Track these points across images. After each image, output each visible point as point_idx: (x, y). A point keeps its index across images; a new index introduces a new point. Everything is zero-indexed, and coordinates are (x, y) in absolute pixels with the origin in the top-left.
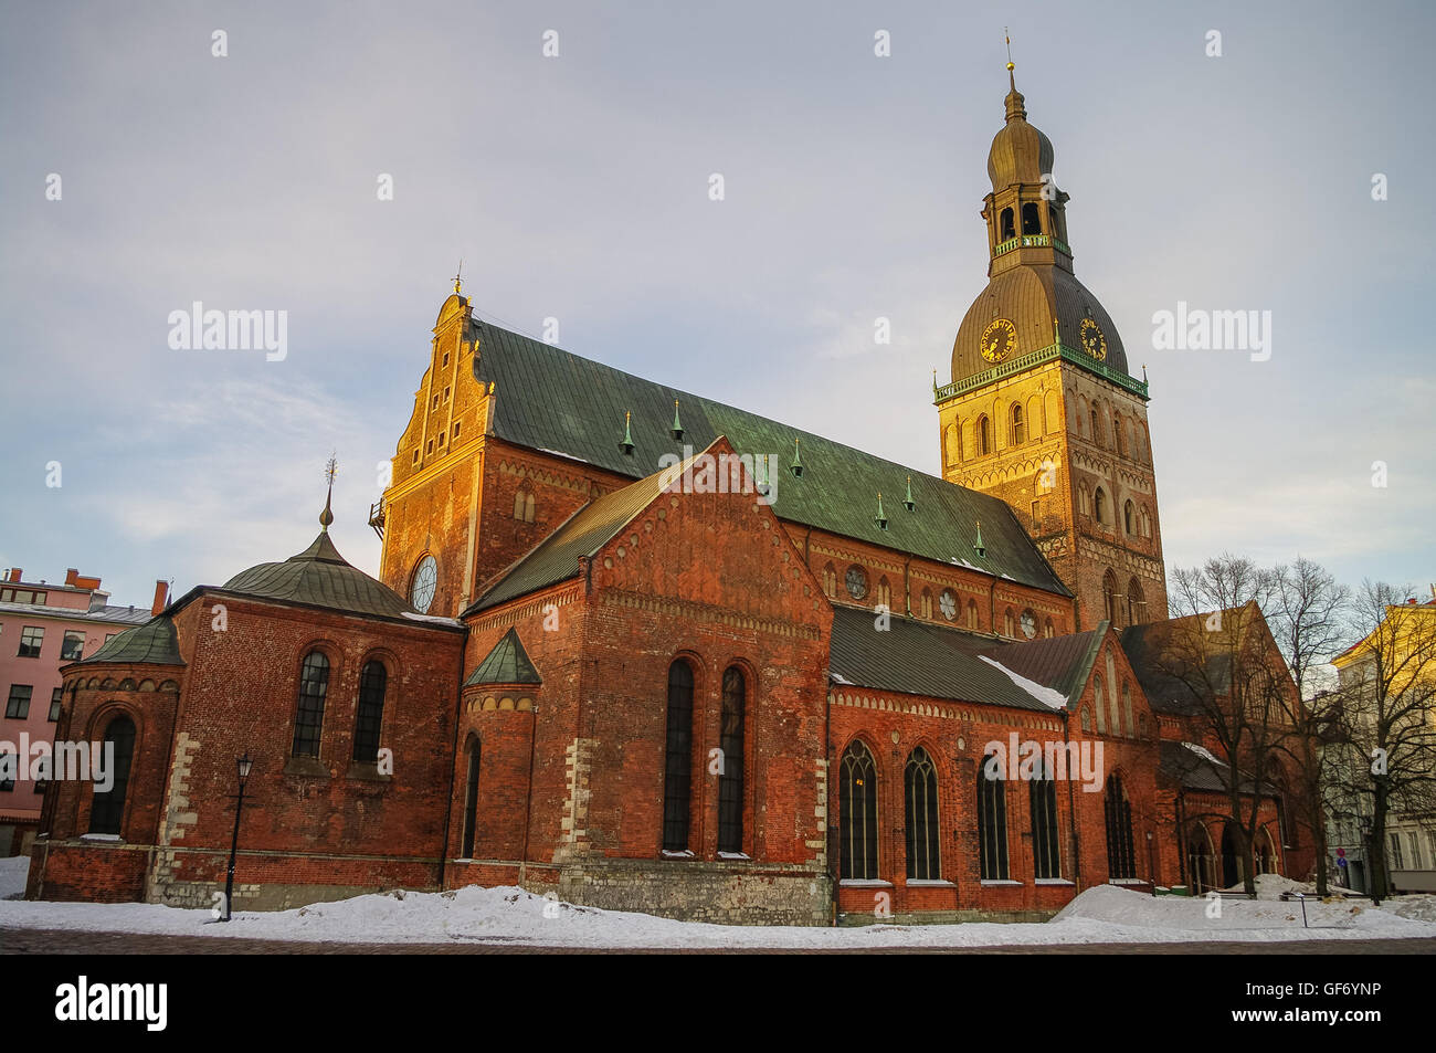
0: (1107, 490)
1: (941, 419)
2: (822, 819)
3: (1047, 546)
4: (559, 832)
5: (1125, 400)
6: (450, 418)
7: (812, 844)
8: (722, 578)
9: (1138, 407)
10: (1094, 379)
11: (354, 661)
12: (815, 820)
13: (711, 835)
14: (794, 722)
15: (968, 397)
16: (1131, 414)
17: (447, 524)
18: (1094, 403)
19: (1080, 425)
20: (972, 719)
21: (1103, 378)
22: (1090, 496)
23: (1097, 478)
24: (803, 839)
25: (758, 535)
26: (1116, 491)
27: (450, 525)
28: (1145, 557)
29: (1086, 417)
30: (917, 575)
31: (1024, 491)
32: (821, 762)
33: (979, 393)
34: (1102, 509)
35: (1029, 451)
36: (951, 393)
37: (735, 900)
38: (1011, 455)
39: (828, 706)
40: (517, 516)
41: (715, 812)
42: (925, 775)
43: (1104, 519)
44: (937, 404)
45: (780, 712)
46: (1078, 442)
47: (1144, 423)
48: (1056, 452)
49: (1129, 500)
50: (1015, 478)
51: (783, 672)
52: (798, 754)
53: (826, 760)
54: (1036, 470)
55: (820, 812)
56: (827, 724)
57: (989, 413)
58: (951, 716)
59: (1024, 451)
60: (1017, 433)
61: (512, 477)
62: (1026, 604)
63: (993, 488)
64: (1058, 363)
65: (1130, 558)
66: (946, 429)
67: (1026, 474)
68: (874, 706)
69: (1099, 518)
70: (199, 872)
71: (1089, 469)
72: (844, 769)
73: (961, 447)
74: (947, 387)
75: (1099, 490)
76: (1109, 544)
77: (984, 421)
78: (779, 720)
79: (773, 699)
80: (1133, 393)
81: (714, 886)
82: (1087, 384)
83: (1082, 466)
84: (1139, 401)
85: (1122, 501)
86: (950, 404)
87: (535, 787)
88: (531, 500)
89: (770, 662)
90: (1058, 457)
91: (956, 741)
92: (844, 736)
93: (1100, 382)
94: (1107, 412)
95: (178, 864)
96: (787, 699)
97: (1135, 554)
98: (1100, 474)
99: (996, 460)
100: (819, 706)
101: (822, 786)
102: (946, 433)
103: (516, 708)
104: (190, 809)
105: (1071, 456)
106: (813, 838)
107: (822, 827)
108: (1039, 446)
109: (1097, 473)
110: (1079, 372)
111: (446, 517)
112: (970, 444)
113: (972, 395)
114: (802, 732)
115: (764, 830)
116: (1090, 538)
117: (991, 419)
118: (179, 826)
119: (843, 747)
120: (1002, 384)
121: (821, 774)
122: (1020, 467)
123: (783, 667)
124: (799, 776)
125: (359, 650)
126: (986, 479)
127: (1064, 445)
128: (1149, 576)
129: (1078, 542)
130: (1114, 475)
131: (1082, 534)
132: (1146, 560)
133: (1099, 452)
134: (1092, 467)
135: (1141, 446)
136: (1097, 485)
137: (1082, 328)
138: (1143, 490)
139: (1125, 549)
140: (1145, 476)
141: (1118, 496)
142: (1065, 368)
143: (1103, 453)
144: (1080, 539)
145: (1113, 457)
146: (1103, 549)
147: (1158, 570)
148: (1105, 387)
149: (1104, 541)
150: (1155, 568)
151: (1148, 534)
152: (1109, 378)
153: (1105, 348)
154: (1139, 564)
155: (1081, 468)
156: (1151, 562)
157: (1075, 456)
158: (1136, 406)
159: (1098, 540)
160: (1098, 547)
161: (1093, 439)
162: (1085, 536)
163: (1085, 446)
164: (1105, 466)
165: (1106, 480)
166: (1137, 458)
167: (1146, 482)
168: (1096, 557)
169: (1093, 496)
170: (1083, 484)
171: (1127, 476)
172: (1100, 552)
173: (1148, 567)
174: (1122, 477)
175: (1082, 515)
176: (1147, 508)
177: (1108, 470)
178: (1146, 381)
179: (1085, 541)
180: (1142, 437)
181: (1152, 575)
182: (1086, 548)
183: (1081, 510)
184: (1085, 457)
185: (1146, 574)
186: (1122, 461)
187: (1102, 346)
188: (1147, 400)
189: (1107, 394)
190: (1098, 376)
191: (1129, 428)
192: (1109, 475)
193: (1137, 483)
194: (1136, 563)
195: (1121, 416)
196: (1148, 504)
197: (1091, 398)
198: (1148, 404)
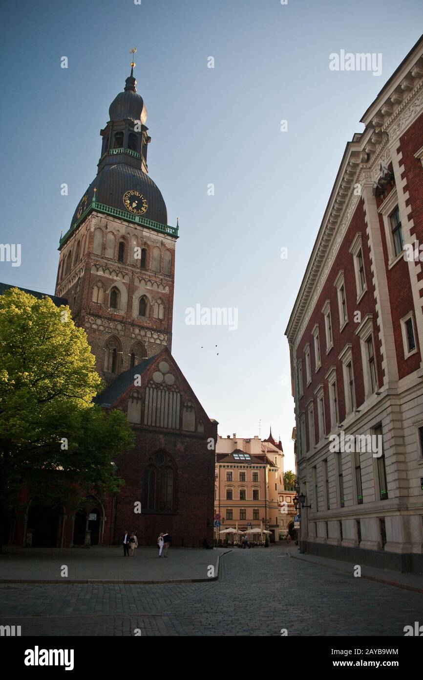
0: (122, 288)
1: (60, 257)
5: (154, 237)
10: (126, 224)
16: (159, 245)
18: (123, 237)
19: (104, 249)
21: (134, 223)
22: (105, 291)
23: (113, 281)
26: (131, 289)
28: (155, 330)
29: (112, 244)
31: (73, 292)
33: (71, 239)
34: (118, 300)
38: (73, 272)
43: (117, 306)
44: (58, 249)
46: (99, 259)
47: (172, 252)
48: (84, 266)
49: (144, 295)
50: (72, 285)
54: (78, 278)
57: (72, 249)
59: (76, 268)
63: (65, 293)
64: (93, 213)
65: (137, 331)
66: (61, 263)
67: (75, 281)
71: (107, 275)
73: (62, 272)
75: (115, 288)
76: (116, 321)
77: (70, 255)
80: (164, 234)
82: (118, 226)
84: (169, 238)
85: (137, 295)
86: (63, 248)
93: (132, 225)
94: (135, 243)
98: (118, 278)
99: (69, 276)
102: (60, 266)
105: (90, 267)
108: (80, 264)
109: (115, 278)
110: (111, 218)
112: (65, 269)
113: (69, 241)
117: (72, 253)
127: (86, 261)
128: (155, 341)
129: (84, 318)
130: (132, 280)
131: (90, 314)
132: (153, 332)
133: (120, 265)
134: (110, 275)
135: (165, 264)
136: (113, 285)
137: (126, 195)
138: (161, 290)
139: (133, 324)
140: (164, 282)
141: (133, 292)
142: (97, 216)
143: (124, 266)
144: (86, 317)
145: (133, 269)
146: (109, 324)
147: (164, 338)
148: (136, 229)
149: (111, 319)
150: (162, 337)
151: (161, 317)
152: (140, 223)
153: (146, 207)
154: (146, 334)
155: (99, 274)
156: (159, 334)
157: (94, 267)
158: (165, 241)
159: (105, 318)
160: (105, 323)
161: (116, 258)
162: (93, 315)
163: (105, 261)
164: (124, 274)
165: (123, 283)
166: (158, 271)
167: (165, 285)
168: (101, 328)
169: (108, 292)
170: (100, 284)
171: (145, 281)
172: (106, 325)
173: (155, 336)
174: (140, 281)
175: (94, 302)
176: (162, 301)
177: (126, 277)
178: (178, 226)
179: (92, 318)
180: (167, 259)
181: (158, 342)
182: (92, 322)
183: (94, 300)
184: (104, 268)
185: (152, 340)
186: (143, 272)
187: (143, 207)
188: (177, 237)
189: (137, 232)
190: (129, 222)
191: (155, 253)
192: (126, 280)
193: (155, 285)
194: (143, 333)
195: (148, 246)
196: (164, 298)
197: (120, 234)
198: (177, 240)
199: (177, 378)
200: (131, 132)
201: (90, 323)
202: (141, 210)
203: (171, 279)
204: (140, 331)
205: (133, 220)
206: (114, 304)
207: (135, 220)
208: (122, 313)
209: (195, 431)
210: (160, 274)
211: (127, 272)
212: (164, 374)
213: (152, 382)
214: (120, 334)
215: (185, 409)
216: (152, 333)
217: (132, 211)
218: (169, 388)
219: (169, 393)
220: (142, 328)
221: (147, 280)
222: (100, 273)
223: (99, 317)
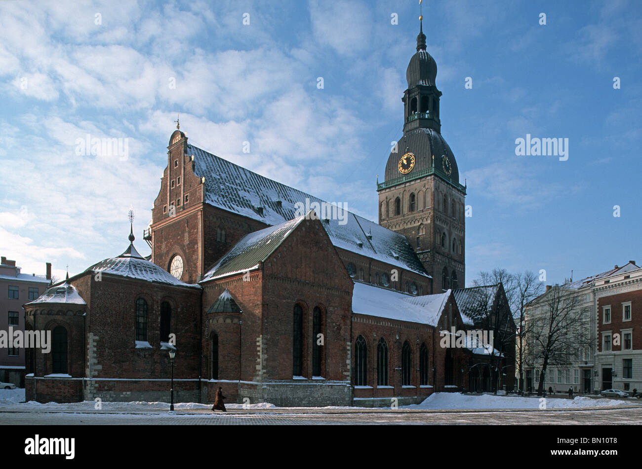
0: (447, 233)
1: (379, 198)
2: (349, 364)
3: (422, 256)
4: (255, 370)
5: (457, 194)
6: (182, 192)
7: (346, 373)
8: (313, 271)
9: (462, 198)
10: (446, 184)
11: (158, 302)
12: (346, 365)
13: (310, 371)
14: (339, 328)
15: (392, 189)
16: (459, 200)
17: (186, 242)
18: (445, 195)
19: (439, 205)
20: (402, 327)
21: (449, 184)
22: (440, 236)
23: (443, 228)
24: (342, 372)
25: (326, 253)
26: (450, 234)
27: (188, 243)
28: (459, 262)
29: (441, 201)
30: (374, 267)
31: (413, 232)
32: (349, 343)
33: (397, 188)
34: (444, 241)
35: (417, 215)
36: (384, 187)
37: (319, 394)
38: (409, 216)
39: (351, 322)
40: (218, 240)
41: (312, 362)
42: (384, 348)
43: (445, 246)
44: (378, 191)
45: (334, 324)
46: (437, 212)
48: (428, 216)
49: (455, 239)
50: (410, 226)
51: (336, 308)
52: (341, 340)
53: (351, 342)
54: (419, 223)
55: (348, 362)
56: (351, 329)
57: (401, 197)
58: (394, 326)
59: (415, 215)
60: (412, 208)
61: (215, 222)
62: (413, 280)
63: (400, 230)
64: (433, 176)
65: (453, 263)
66: (381, 203)
67: (415, 225)
68: (367, 322)
69: (443, 245)
70: (106, 388)
71: (440, 225)
72: (356, 345)
73: (388, 211)
74: (383, 184)
75: (444, 233)
76: (446, 256)
77: (398, 201)
78: (334, 327)
79: (332, 319)
80: (461, 192)
81: (312, 389)
82: (443, 186)
83: (438, 223)
84: (463, 195)
85: (452, 239)
86: (384, 191)
87: (242, 353)
88: (223, 232)
89: (331, 304)
90: (429, 219)
91: (395, 335)
92: (356, 334)
93: (448, 186)
94: (449, 199)
95: (97, 385)
96: (337, 319)
97: (455, 261)
98: (445, 226)
99: (403, 218)
100: (348, 322)
101: (349, 352)
102: (381, 205)
103: (232, 322)
104: (99, 363)
105: (435, 218)
106: (345, 371)
107: (349, 367)
108: (421, 214)
110: (440, 180)
111: (185, 239)
112: (392, 210)
113: (394, 188)
114: (342, 332)
115: (329, 368)
116: (439, 253)
117: (401, 200)
118: (95, 370)
119: (356, 337)
120: (408, 184)
121: (349, 348)
122: (413, 222)
123: (336, 307)
124: (341, 348)
125: (159, 298)
126: (397, 226)
127: (432, 214)
130: (450, 227)
131: (436, 252)
133: (445, 217)
134: (442, 224)
138: (460, 234)
139: (451, 258)
140: (462, 228)
141: (451, 236)
142: (435, 179)
143: (447, 217)
144: (435, 254)
145: (450, 219)
146: (443, 258)
149: (444, 255)
151: (461, 253)
153: (451, 170)
154: (456, 265)
156: (460, 264)
159: (441, 255)
161: (444, 211)
163: (440, 214)
164: (447, 223)
165: (447, 229)
166: (459, 220)
168: (441, 261)
170: (438, 231)
171: (455, 228)
174: (453, 228)
175: (437, 243)
176: (461, 242)
177: (448, 225)
178: (466, 186)
179: (437, 255)
181: (460, 270)
183: (437, 241)
184: (440, 219)
186: (454, 221)
188: (466, 194)
189: (450, 190)
191: (458, 207)
192: (448, 227)
193: (458, 231)
195: (455, 201)
197: (444, 193)
198: (465, 196)
201: (437, 258)
202: (449, 172)
203: (464, 226)
207: (448, 181)
208: (447, 251)
210: (460, 223)
211: (448, 221)
214: (447, 265)
216: (458, 264)
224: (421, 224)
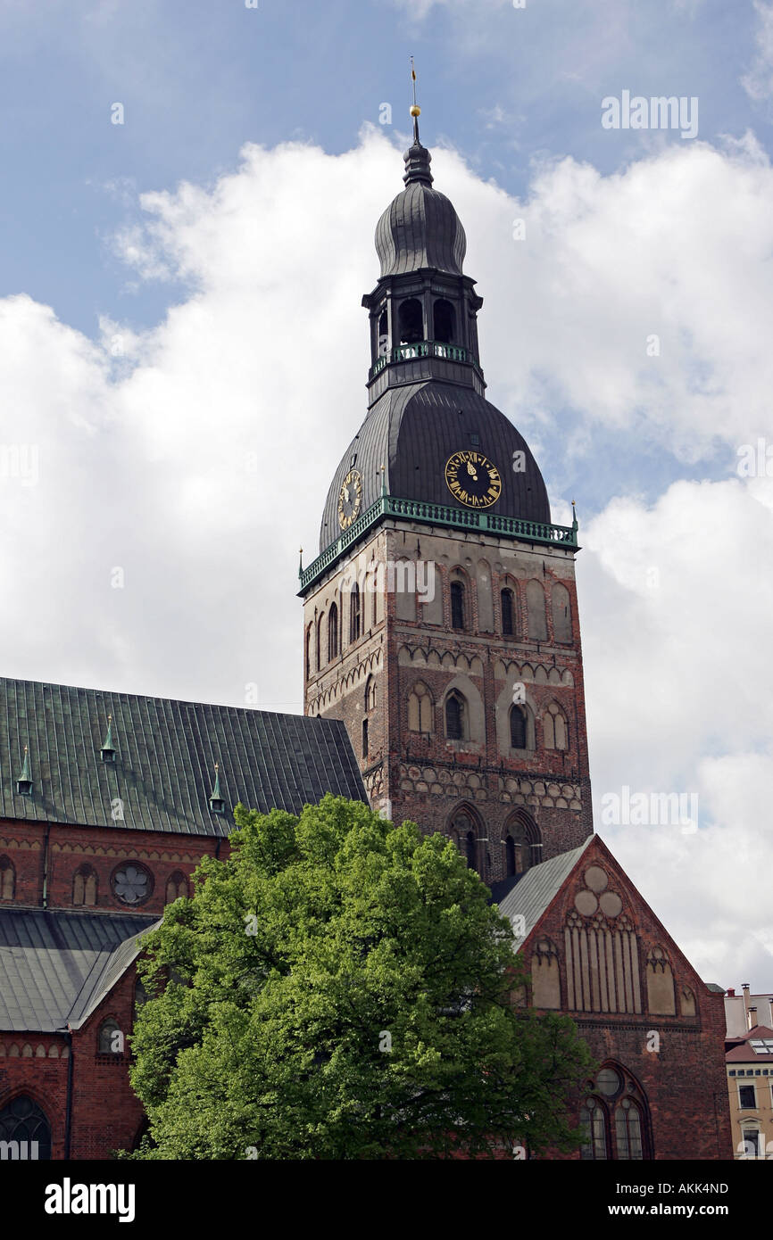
0: (469, 690)
1: (305, 616)
3: (371, 782)
5: (526, 557)
9: (554, 563)
10: (461, 536)
15: (323, 582)
16: (538, 574)
18: (458, 570)
21: (478, 532)
22: (434, 703)
23: (449, 676)
26: (491, 690)
28: (551, 779)
30: (68, 849)
31: (359, 706)
33: (331, 576)
34: (463, 719)
35: (362, 650)
38: (351, 657)
43: (464, 734)
44: (301, 594)
46: (413, 631)
47: (570, 586)
48: (381, 648)
50: (352, 689)
54: (367, 676)
57: (338, 600)
59: (359, 651)
60: (356, 627)
63: (336, 706)
65: (513, 786)
66: (308, 629)
67: (360, 683)
71: (433, 665)
73: (319, 651)
75: (454, 692)
76: (467, 767)
77: (334, 612)
80: (547, 545)
82: (443, 545)
84: (560, 554)
85: (504, 702)
86: (311, 593)
90: (382, 655)
93: (472, 538)
94: (484, 579)
98: (458, 669)
99: (341, 665)
102: (308, 635)
105: (396, 652)
108: (369, 643)
109: (452, 669)
110: (426, 530)
112: (324, 645)
113: (326, 580)
116: (426, 764)
117: (339, 609)
122: (356, 675)
126: (331, 694)
127: (385, 638)
128: (555, 805)
129: (397, 772)
130: (489, 668)
131: (408, 760)
132: (547, 784)
133: (458, 638)
134: (441, 662)
135: (559, 619)
136: (450, 686)
137: (450, 466)
138: (555, 682)
139: (503, 772)
140: (559, 661)
141: (495, 697)
142: (396, 530)
143: (467, 639)
144: (402, 768)
145: (488, 642)
146: (451, 777)
147: (575, 795)
148: (483, 545)
149: (455, 765)
150: (569, 792)
151: (562, 745)
152: (491, 529)
153: (498, 487)
154: (533, 790)
155: (416, 666)
156: (561, 785)
157: (404, 650)
158: (550, 562)
159: (441, 765)
160: (443, 776)
161: (449, 623)
162: (414, 762)
163: (427, 633)
164: (470, 657)
165: (471, 677)
166: (544, 637)
167: (561, 669)
168: (437, 789)
169: (441, 703)
170: (420, 688)
171: (518, 666)
172: (446, 781)
173: (554, 792)
174: (507, 668)
175: (413, 732)
176: (561, 706)
177: (475, 662)
178: (575, 522)
179: (415, 769)
180: (559, 605)
181: (562, 804)
182: (415, 778)
183: (413, 726)
184: (426, 649)
185: (549, 803)
186: (510, 645)
187: (492, 486)
188: (576, 549)
189: (486, 552)
190: (466, 531)
191: (533, 595)
192: (477, 670)
193: (541, 672)
194: (526, 788)
195: (515, 581)
196: (562, 701)
197: (450, 564)
198: (576, 555)
199: (625, 900)
200: (438, 298)
201: (412, 781)
202: (489, 495)
203: (574, 653)
204: (519, 784)
205: (475, 527)
206: (457, 731)
207: (477, 524)
208: (475, 749)
209: (677, 1015)
210: (548, 644)
211: (475, 651)
212: (598, 895)
213: (574, 916)
214: (477, 796)
215: (650, 967)
216: (545, 786)
217: (469, 503)
218: (612, 924)
219: (613, 936)
220: (522, 776)
221: (521, 663)
222: (419, 662)
223: (428, 764)
224: (371, 675)
